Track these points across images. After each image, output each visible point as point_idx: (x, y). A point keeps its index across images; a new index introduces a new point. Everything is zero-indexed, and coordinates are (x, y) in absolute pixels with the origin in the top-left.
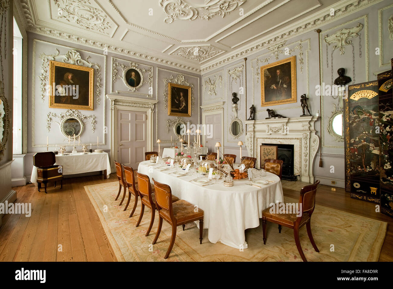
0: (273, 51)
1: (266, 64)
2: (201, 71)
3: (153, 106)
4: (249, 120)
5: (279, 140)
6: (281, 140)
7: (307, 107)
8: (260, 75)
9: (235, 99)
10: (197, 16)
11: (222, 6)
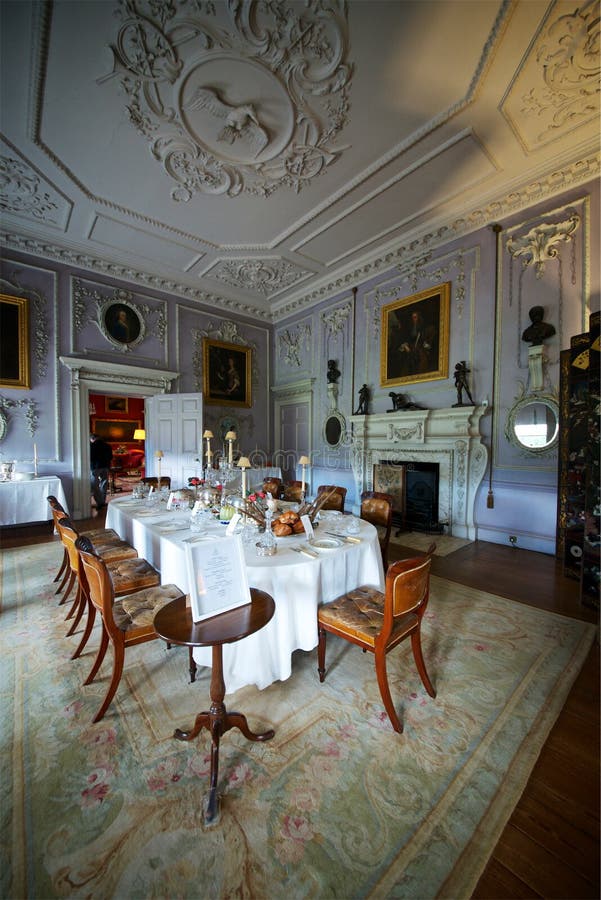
0: (408, 273)
1: (393, 300)
2: (271, 315)
3: (170, 385)
4: (357, 414)
5: (410, 454)
6: (415, 455)
7: (467, 388)
8: (381, 323)
9: (333, 374)
10: (239, 188)
11: (290, 164)
